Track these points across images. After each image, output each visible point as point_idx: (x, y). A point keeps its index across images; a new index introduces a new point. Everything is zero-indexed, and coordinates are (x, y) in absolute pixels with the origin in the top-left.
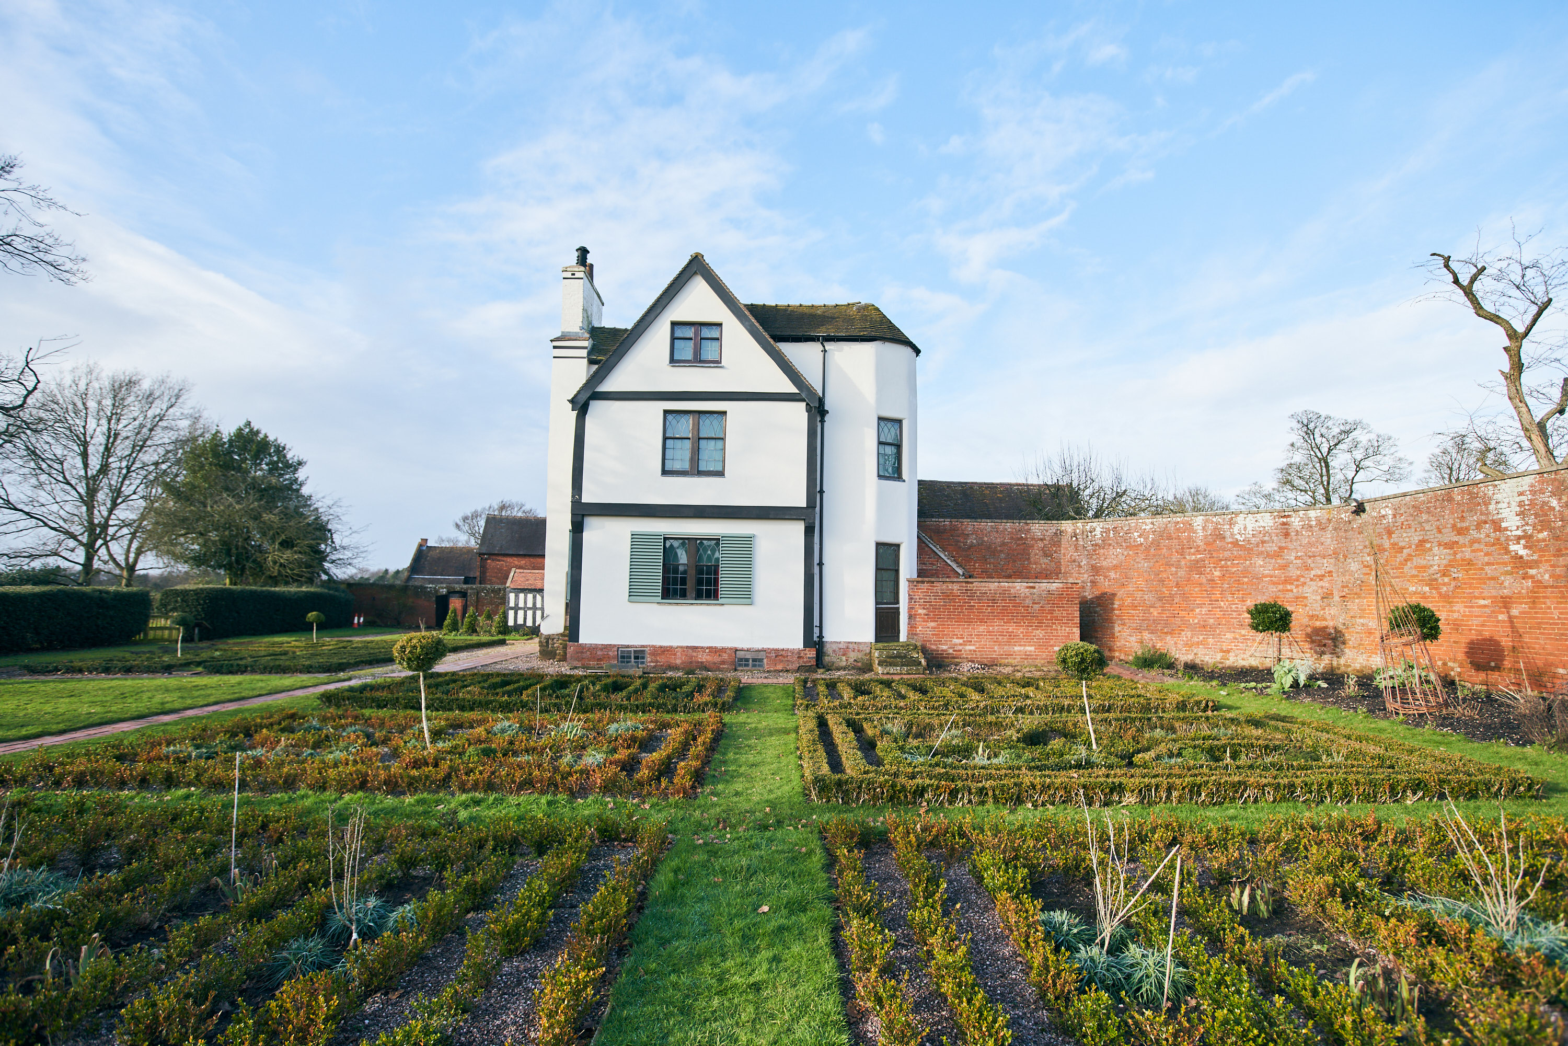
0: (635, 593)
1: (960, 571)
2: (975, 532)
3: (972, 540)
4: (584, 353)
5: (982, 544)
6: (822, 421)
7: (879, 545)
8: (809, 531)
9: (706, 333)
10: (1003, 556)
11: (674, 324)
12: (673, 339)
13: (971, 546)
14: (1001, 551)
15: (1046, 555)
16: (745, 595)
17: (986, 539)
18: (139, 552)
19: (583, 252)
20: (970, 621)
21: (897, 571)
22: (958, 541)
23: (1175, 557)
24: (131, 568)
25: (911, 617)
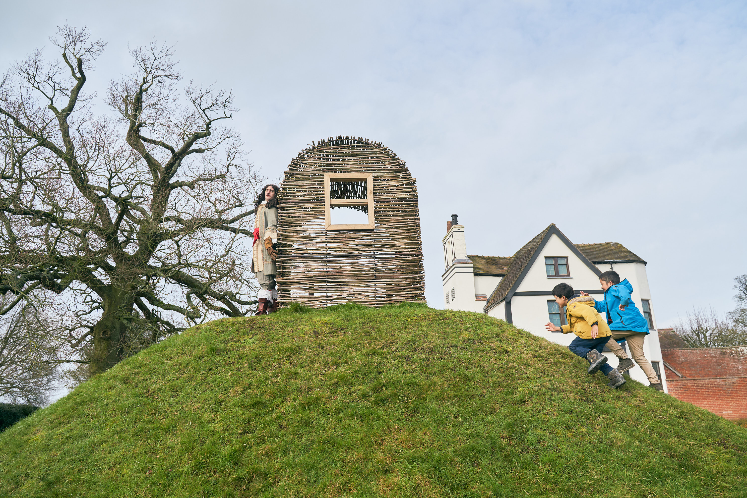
1: (680, 375)
2: (683, 355)
3: (682, 359)
4: (471, 270)
5: (687, 361)
9: (560, 261)
10: (698, 366)
11: (546, 258)
12: (547, 265)
13: (682, 362)
14: (697, 364)
17: (688, 358)
20: (699, 400)
22: (675, 360)
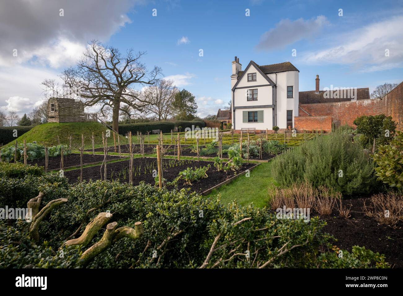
0: (244, 121)
1: (309, 114)
2: (312, 106)
4: (236, 78)
5: (314, 109)
6: (276, 88)
7: (287, 111)
8: (273, 109)
9: (254, 75)
11: (248, 74)
12: (248, 77)
13: (312, 109)
14: (318, 110)
15: (329, 110)
16: (262, 121)
17: (315, 107)
18: (167, 116)
19: (236, 57)
21: (292, 115)
22: (308, 108)
23: (353, 110)
24: (166, 118)
25: (295, 124)
